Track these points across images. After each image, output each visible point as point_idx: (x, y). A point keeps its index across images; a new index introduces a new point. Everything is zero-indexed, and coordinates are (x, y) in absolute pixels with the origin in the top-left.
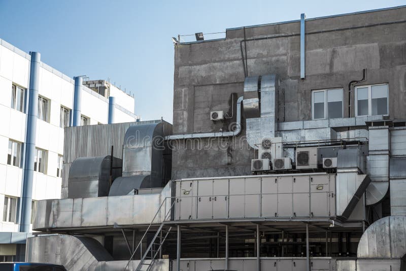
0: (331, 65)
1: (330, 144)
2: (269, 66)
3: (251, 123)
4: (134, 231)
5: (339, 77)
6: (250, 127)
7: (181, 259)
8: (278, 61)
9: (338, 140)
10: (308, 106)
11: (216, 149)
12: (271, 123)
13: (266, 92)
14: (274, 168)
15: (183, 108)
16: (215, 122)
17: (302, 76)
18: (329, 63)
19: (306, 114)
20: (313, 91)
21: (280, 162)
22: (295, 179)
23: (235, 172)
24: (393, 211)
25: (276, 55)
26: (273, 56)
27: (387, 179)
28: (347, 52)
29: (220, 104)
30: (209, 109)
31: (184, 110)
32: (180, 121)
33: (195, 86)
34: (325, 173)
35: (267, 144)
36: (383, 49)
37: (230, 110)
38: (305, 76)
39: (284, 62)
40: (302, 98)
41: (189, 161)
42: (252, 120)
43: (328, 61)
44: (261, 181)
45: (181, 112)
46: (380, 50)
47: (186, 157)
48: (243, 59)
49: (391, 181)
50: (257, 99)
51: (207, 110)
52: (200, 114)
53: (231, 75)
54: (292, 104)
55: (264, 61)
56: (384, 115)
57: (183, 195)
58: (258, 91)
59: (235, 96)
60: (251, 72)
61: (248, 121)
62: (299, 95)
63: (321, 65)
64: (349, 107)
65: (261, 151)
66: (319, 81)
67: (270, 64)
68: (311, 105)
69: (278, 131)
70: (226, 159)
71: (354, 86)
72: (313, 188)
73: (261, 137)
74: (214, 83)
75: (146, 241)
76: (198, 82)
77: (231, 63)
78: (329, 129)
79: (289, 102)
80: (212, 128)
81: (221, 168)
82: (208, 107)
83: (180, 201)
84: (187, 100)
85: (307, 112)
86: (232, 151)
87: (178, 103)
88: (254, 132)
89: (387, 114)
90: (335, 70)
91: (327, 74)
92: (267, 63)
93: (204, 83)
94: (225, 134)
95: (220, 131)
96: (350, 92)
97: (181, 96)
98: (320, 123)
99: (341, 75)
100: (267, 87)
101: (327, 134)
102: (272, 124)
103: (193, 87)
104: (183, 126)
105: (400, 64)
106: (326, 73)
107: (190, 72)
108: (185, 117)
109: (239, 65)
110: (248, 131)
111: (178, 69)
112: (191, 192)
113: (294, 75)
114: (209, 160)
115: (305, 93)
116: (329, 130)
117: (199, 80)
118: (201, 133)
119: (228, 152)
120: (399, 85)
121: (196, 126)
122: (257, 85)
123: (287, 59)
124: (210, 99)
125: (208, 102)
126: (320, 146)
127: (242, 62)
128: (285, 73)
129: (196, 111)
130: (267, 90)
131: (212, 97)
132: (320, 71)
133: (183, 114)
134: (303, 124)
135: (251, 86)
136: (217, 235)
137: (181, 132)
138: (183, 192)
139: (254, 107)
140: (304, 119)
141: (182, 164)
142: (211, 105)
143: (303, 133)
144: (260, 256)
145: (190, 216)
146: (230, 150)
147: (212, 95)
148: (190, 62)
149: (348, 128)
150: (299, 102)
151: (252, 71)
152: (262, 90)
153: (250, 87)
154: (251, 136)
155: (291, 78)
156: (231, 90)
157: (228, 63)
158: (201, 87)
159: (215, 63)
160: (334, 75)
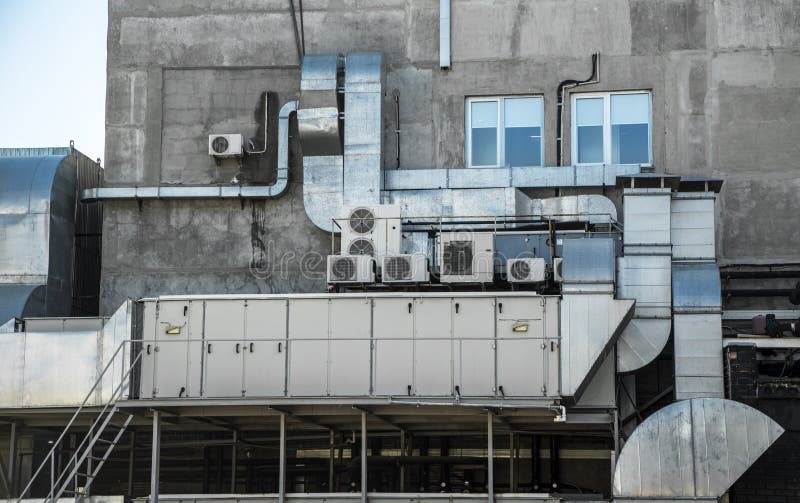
0: (515, 41)
1: (514, 225)
2: (359, 33)
3: (314, 168)
4: (14, 425)
5: (533, 69)
6: (313, 178)
7: (161, 497)
8: (382, 21)
9: (535, 219)
10: (456, 133)
11: (224, 228)
12: (370, 169)
13: (358, 95)
14: (386, 278)
15: (132, 122)
16: (219, 160)
17: (444, 61)
18: (511, 34)
19: (454, 154)
20: (470, 100)
21: (401, 265)
22: (457, 306)
23: (270, 286)
24: (682, 388)
25: (377, 8)
26: (370, 9)
27: (668, 313)
28: (554, 11)
29: (233, 116)
30: (201, 127)
31: (136, 127)
32: (126, 154)
33: (164, 69)
34: (534, 293)
35: (363, 220)
36: (639, 10)
37: (259, 132)
38: (451, 63)
39: (397, 26)
40: (445, 116)
41: (149, 253)
42: (319, 160)
43: (508, 30)
44: (372, 306)
45: (128, 130)
46: (631, 13)
47: (140, 245)
48: (292, 10)
49: (677, 318)
50: (334, 111)
51: (198, 130)
52: (179, 139)
53: (262, 49)
54: (417, 126)
55: (345, 19)
56: (643, 165)
57: (162, 336)
58: (337, 90)
59: (272, 101)
60: (312, 44)
61: (308, 162)
62: (436, 106)
63: (490, 38)
64: (559, 142)
65: (349, 237)
66: (484, 77)
67: (361, 26)
68: (465, 132)
69: (387, 191)
70: (248, 254)
71: (571, 93)
72: (505, 329)
73: (346, 202)
74: (215, 64)
75: (31, 452)
76: (173, 58)
77: (261, 19)
78: (513, 191)
79: (410, 123)
80: (212, 176)
81: (235, 274)
82: (202, 123)
83: (156, 350)
84: (144, 101)
85: (456, 148)
86: (263, 233)
87: (119, 108)
88: (323, 189)
89: (647, 162)
90: (524, 52)
91: (505, 60)
92: (355, 25)
93: (188, 63)
94: (248, 192)
95: (234, 184)
96: (560, 107)
97: (127, 90)
98: (487, 175)
99: (539, 65)
100: (360, 83)
101: (505, 204)
102: (375, 172)
103: (159, 70)
104: (133, 166)
105: (680, 47)
106: (501, 57)
107: (152, 32)
108: (138, 143)
109: (284, 26)
110: (308, 186)
111: (119, 22)
112: (183, 330)
113: (423, 59)
114: (202, 253)
115: (451, 103)
116: (511, 194)
117: (177, 54)
118: (180, 185)
119: (254, 237)
120: (676, 98)
121: (169, 167)
122: (334, 76)
123: (405, 20)
124: (206, 104)
125: (202, 109)
126: (498, 230)
127: (290, 18)
128: (400, 52)
129: (167, 130)
130: (361, 89)
131: (212, 100)
132: (488, 52)
133: (132, 137)
134: (448, 176)
135: (318, 77)
136: (232, 437)
137: (128, 180)
138: (162, 328)
139: (327, 130)
140: (447, 166)
141: (130, 261)
142: (209, 119)
143: (447, 197)
144: (369, 490)
145: (183, 390)
146: (257, 230)
147: (212, 94)
148: (150, 8)
149: (557, 191)
150: (436, 124)
151: (316, 40)
152: (348, 89)
153: (315, 80)
154: (316, 198)
155: (415, 64)
156: (261, 84)
157: (253, 18)
158: (179, 73)
159: (218, 14)
160: (522, 64)
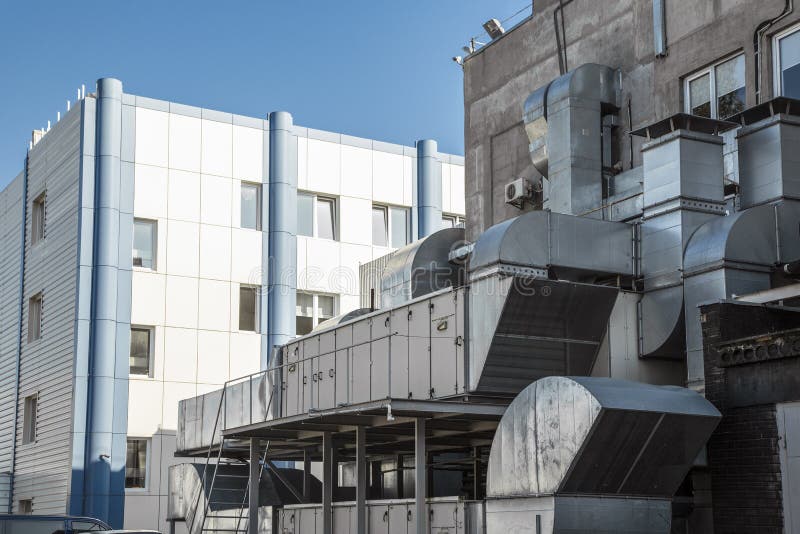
2: (602, 49)
5: (733, 23)
8: (617, 30)
13: (556, 115)
15: (477, 189)
16: (512, 204)
17: (659, 48)
20: (688, 80)
22: (411, 313)
25: (614, 18)
26: (609, 22)
27: (680, 278)
31: (479, 193)
32: (476, 219)
33: (492, 138)
38: (666, 48)
39: (627, 29)
40: (664, 105)
44: (371, 325)
45: (476, 198)
48: (559, 50)
49: (687, 283)
52: (501, 194)
55: (593, 40)
57: (289, 374)
58: (546, 116)
62: (657, 98)
63: (697, 6)
64: (757, 97)
66: (692, 52)
67: (603, 43)
71: (771, 36)
72: (435, 329)
74: (518, 121)
76: (496, 126)
77: (542, 67)
79: (639, 123)
82: (513, 176)
83: (287, 385)
84: (483, 170)
87: (470, 181)
90: (724, 9)
91: (709, 25)
92: (600, 43)
93: (504, 127)
96: (757, 56)
97: (473, 164)
99: (737, 16)
100: (556, 103)
103: (489, 140)
104: (479, 228)
106: (706, 23)
107: (485, 110)
108: (480, 206)
109: (554, 68)
111: (470, 110)
112: (297, 367)
113: (646, 54)
115: (669, 90)
117: (498, 121)
122: (542, 104)
123: (633, 20)
124: (514, 158)
127: (558, 58)
128: (631, 55)
129: (494, 190)
131: (517, 153)
132: (695, 22)
133: (478, 202)
142: (517, 170)
147: (518, 147)
148: (484, 89)
152: (549, 112)
153: (532, 112)
155: (641, 61)
157: (538, 69)
158: (501, 137)
159: (517, 76)
160: (724, 22)
